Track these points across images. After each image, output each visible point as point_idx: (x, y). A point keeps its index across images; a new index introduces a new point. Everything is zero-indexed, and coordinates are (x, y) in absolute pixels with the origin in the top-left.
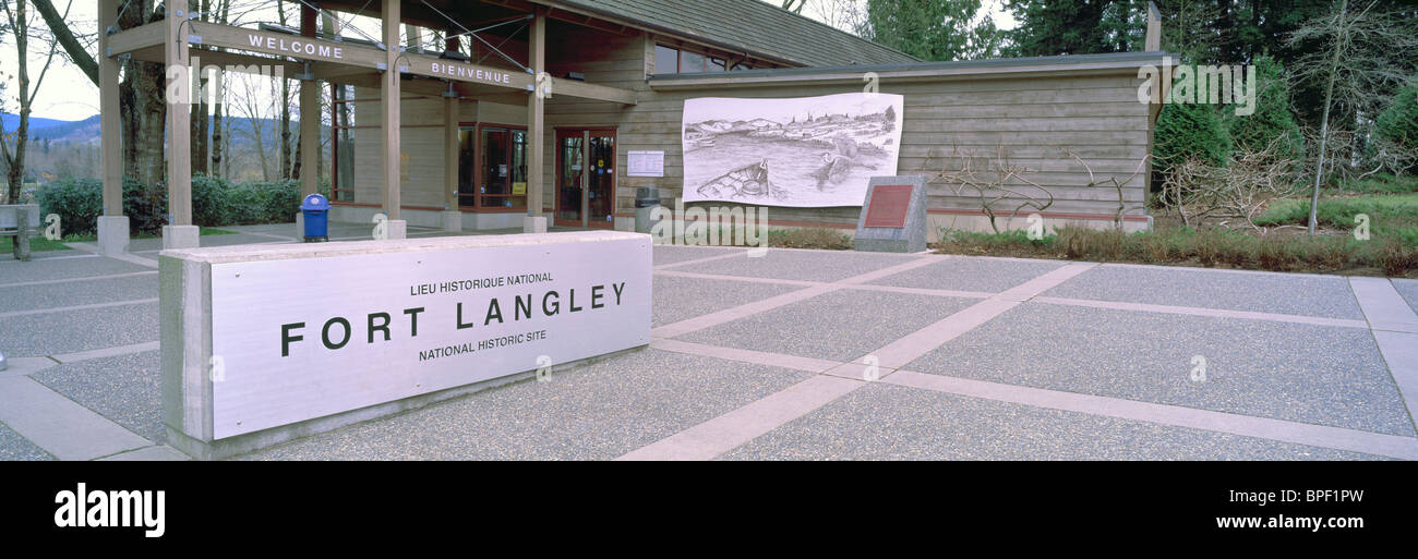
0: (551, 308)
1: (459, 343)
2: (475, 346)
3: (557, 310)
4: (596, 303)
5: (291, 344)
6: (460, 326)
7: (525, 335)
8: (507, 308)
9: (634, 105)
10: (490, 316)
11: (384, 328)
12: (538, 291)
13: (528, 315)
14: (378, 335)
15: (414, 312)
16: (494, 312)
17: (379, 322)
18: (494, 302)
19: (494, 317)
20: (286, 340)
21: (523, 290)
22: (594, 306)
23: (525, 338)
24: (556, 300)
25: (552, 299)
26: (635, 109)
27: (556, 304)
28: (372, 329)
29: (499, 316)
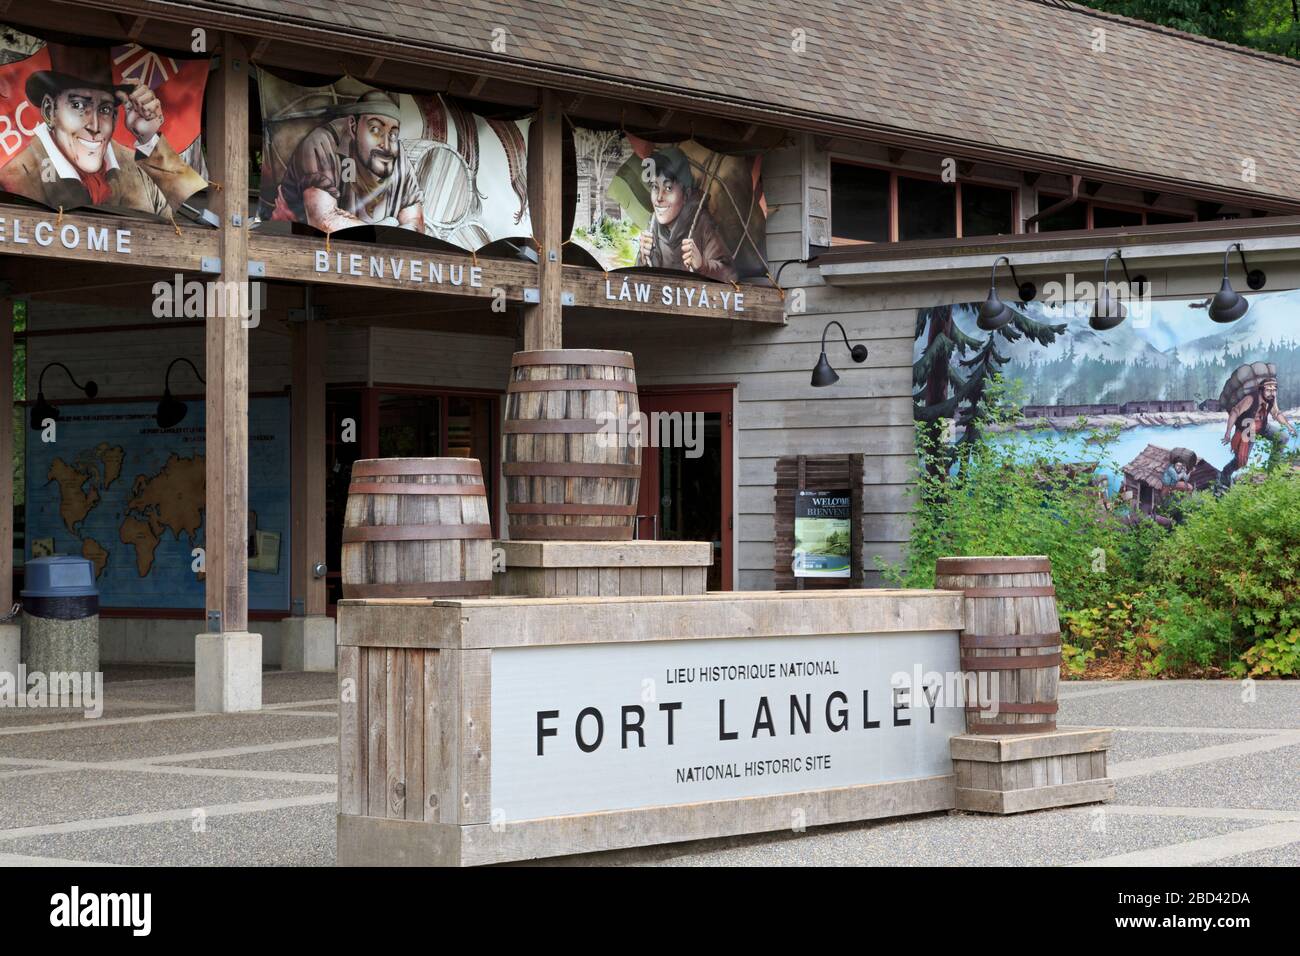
0: (837, 720)
1: (722, 762)
2: (741, 770)
3: (845, 723)
4: (900, 718)
5: (546, 739)
6: (724, 736)
7: (804, 760)
8: (781, 714)
9: (781, 326)
10: (758, 725)
11: (637, 728)
12: (819, 689)
13: (807, 727)
14: (633, 736)
15: (670, 708)
16: (764, 719)
17: (633, 718)
18: (764, 702)
19: (763, 726)
20: (543, 733)
21: (800, 685)
22: (898, 723)
23: (803, 764)
24: (844, 707)
25: (837, 703)
26: (782, 336)
27: (843, 713)
28: (626, 728)
29: (769, 725)
